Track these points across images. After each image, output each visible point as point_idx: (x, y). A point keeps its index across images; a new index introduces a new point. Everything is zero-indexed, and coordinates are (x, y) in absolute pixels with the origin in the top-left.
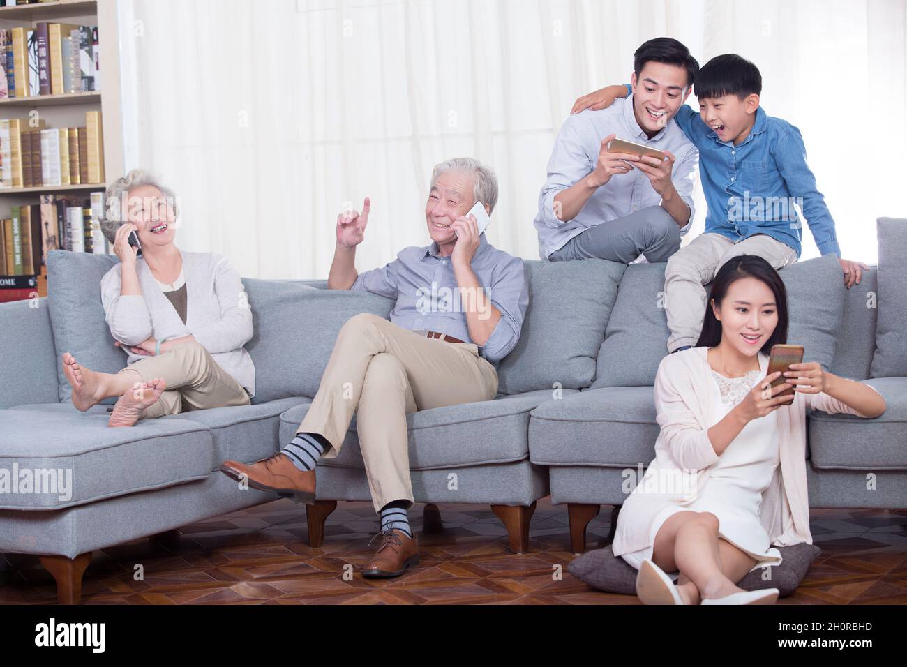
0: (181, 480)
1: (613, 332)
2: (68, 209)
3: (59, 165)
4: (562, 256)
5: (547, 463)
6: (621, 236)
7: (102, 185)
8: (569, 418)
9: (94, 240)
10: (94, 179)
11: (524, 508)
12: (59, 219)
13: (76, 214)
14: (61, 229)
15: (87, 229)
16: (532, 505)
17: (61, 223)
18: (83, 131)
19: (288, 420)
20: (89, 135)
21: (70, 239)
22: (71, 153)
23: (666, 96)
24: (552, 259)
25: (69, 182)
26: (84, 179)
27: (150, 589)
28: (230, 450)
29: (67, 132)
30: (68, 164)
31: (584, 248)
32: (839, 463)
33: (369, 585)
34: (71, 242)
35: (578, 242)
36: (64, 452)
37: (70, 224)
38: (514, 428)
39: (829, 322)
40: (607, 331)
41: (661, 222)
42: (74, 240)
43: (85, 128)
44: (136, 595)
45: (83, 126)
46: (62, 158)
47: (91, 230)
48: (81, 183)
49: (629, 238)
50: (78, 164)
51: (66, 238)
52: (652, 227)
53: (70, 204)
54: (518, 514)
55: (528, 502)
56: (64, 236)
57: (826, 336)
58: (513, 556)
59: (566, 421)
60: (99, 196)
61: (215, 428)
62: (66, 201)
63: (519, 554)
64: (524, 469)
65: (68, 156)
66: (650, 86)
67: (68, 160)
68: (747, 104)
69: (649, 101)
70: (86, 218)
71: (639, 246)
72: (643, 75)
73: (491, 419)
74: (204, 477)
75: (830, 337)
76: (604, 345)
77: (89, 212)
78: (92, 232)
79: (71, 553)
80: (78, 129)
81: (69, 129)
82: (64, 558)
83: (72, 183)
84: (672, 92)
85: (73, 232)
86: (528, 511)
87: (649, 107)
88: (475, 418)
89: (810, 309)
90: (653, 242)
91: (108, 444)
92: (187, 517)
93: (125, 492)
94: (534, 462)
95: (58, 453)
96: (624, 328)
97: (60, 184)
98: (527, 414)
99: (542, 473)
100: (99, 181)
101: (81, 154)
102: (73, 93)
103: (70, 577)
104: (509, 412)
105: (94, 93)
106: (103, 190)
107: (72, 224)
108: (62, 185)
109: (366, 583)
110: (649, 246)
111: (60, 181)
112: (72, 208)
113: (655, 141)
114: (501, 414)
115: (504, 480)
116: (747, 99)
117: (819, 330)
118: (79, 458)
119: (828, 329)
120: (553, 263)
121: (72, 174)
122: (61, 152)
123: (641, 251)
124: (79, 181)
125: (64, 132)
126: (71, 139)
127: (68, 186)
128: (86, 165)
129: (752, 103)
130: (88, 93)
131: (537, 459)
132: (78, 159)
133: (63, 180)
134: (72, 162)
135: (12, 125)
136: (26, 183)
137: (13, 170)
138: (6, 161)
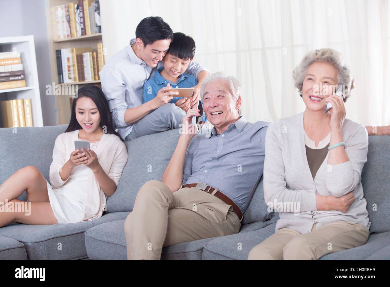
20: (99, 55)
46: (91, 67)
80: (96, 52)
83: (95, 80)
97: (91, 79)
101: (97, 64)
102: (94, 34)
105: (101, 34)
121: (95, 75)
125: (91, 54)
130: (99, 34)
135: (72, 51)
136: (79, 80)
137: (74, 73)
138: (72, 68)
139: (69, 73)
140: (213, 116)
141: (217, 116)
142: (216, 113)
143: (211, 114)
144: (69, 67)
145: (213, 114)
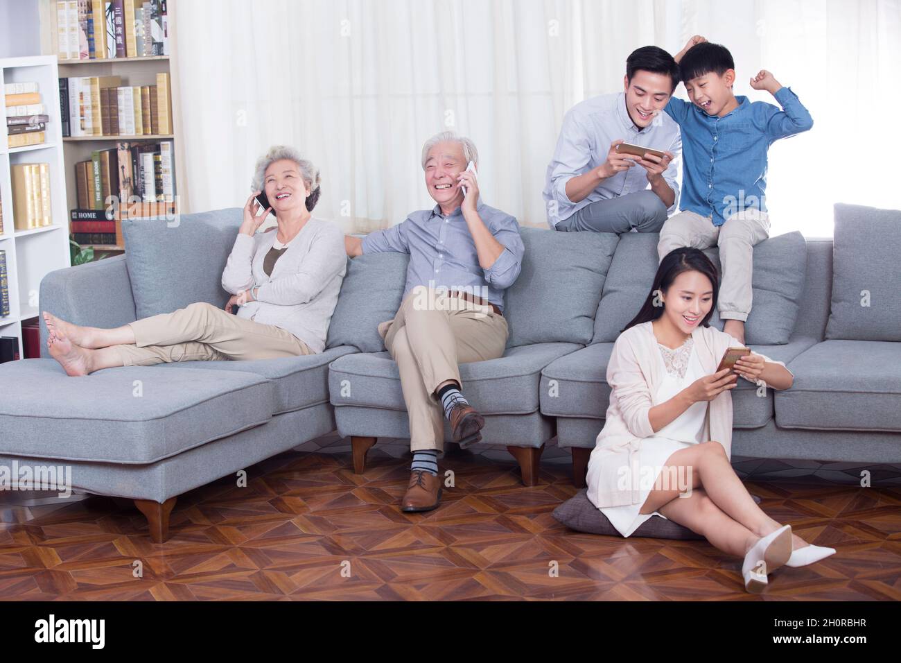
0: (248, 425)
1: (610, 291)
2: (141, 155)
3: (133, 118)
4: (568, 226)
5: (555, 415)
6: (618, 215)
7: (170, 136)
8: (574, 379)
9: (164, 182)
10: (164, 131)
11: (534, 449)
12: (133, 164)
13: (148, 159)
14: (135, 172)
15: (157, 172)
16: (541, 447)
17: (135, 166)
18: (153, 88)
19: (335, 369)
20: (159, 93)
21: (142, 181)
22: (144, 108)
23: (654, 100)
24: (558, 228)
25: (142, 132)
26: (155, 131)
27: (225, 521)
28: (289, 396)
29: (140, 90)
30: (141, 117)
31: (585, 220)
32: (798, 424)
33: (408, 520)
34: (144, 183)
35: (581, 214)
36: (155, 415)
37: (143, 168)
38: (527, 387)
39: (793, 292)
40: (605, 290)
41: (651, 204)
42: (146, 181)
43: (156, 86)
44: (213, 528)
45: (153, 84)
46: (136, 112)
47: (161, 173)
48: (152, 134)
49: (625, 217)
50: (149, 117)
51: (139, 179)
52: (643, 209)
53: (142, 151)
54: (530, 454)
55: (538, 445)
56: (138, 178)
57: (791, 303)
58: (525, 489)
59: (572, 381)
60: (168, 144)
61: (276, 379)
62: (139, 147)
63: (531, 487)
64: (536, 419)
65: (141, 110)
66: (641, 92)
67: (141, 113)
68: (725, 79)
69: (639, 104)
70: (157, 164)
71: (632, 223)
72: (634, 82)
73: (509, 379)
74: (266, 421)
75: (794, 305)
76: (602, 303)
77: (159, 158)
78: (161, 175)
79: (160, 498)
80: (150, 87)
81: (142, 88)
82: (155, 502)
83: (144, 134)
84: (658, 97)
85: (146, 175)
86: (537, 451)
87: (639, 109)
88: (495, 377)
89: (778, 281)
90: (644, 221)
91: (190, 405)
92: (254, 459)
93: (204, 442)
94: (544, 413)
95: (150, 416)
96: (620, 288)
97: (134, 134)
98: (538, 373)
99: (551, 422)
100: (167, 133)
101: (152, 108)
102: (145, 57)
103: (160, 517)
104: (524, 372)
105: (163, 57)
106: (171, 140)
107: (145, 167)
108: (136, 135)
109: (404, 519)
110: (641, 223)
111: (134, 131)
112: (144, 154)
113: (643, 133)
114: (516, 374)
115: (518, 426)
116: (725, 75)
117: (785, 298)
118: (167, 419)
119: (793, 298)
120: (559, 233)
121: (145, 126)
122: (135, 106)
123: (634, 226)
124: (150, 132)
125: (137, 90)
126: (143, 97)
127: (141, 136)
128: (157, 119)
129: (729, 78)
130: (159, 57)
131: (546, 411)
132: (149, 113)
133: (137, 130)
134: (144, 116)
135: (92, 82)
136: (105, 133)
137: (94, 120)
138: (88, 112)
139: (82, 120)
140: (438, 190)
141: (445, 191)
142: (442, 187)
143: (435, 186)
144: (82, 109)
145: (437, 187)
